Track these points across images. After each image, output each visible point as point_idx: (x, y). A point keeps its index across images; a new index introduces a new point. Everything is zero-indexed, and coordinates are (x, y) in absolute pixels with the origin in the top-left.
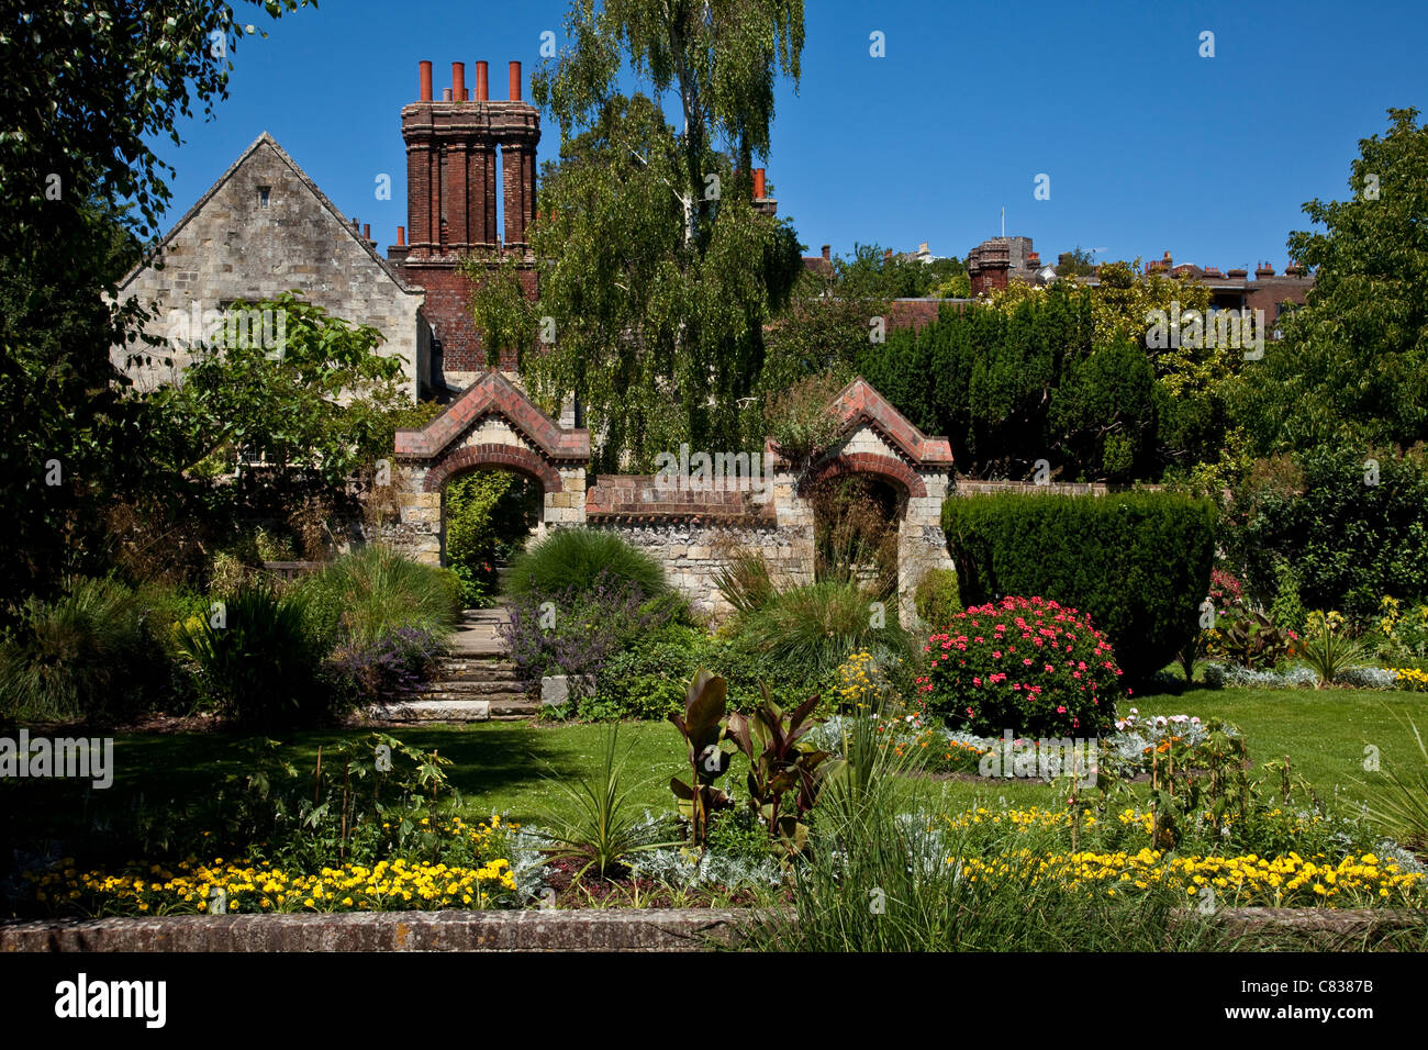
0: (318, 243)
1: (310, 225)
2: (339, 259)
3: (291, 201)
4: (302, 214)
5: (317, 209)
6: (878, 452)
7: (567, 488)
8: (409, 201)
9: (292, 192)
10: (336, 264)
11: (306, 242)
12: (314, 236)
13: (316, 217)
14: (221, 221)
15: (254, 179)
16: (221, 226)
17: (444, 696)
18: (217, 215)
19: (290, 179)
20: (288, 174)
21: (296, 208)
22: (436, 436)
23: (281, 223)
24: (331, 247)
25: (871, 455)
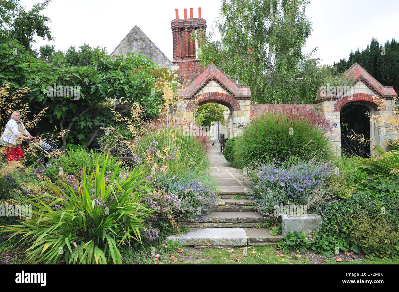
0: (150, 54)
1: (148, 49)
2: (156, 58)
3: (143, 43)
4: (146, 46)
5: (150, 45)
6: (366, 93)
7: (242, 109)
8: (173, 45)
9: (143, 40)
10: (155, 59)
11: (147, 54)
12: (149, 52)
13: (149, 47)
14: (125, 49)
15: (133, 37)
16: (125, 50)
17: (215, 225)
18: (124, 47)
19: (142, 37)
20: (142, 36)
21: (144, 45)
22: (191, 90)
23: (141, 49)
24: (153, 55)
25: (363, 94)
